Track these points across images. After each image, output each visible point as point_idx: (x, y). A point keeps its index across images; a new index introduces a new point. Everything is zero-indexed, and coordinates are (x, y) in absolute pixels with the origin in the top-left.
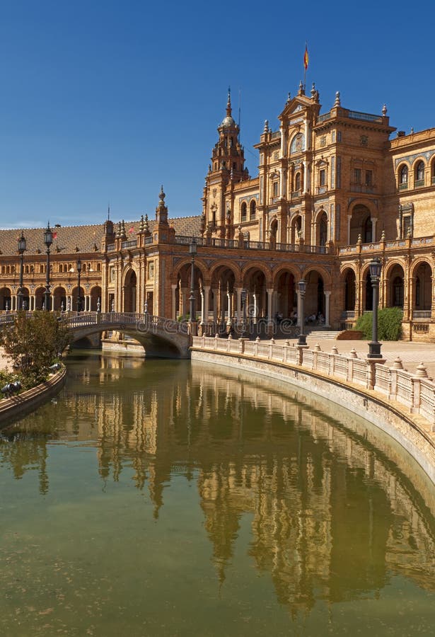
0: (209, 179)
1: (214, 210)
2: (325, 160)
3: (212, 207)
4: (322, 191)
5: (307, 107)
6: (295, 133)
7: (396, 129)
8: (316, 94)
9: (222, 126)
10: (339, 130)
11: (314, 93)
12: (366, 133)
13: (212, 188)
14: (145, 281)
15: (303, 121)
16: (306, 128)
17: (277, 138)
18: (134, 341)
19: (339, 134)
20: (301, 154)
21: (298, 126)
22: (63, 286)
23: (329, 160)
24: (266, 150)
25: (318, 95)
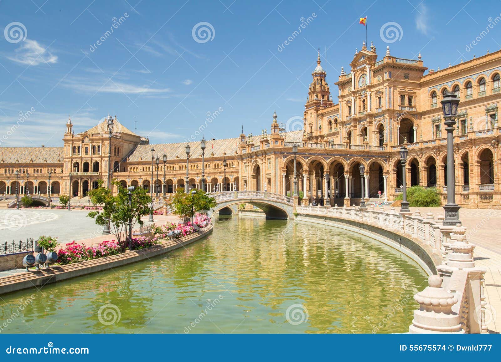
0: (307, 106)
1: (311, 126)
2: (381, 90)
3: (310, 124)
4: (380, 110)
5: (368, 57)
6: (361, 74)
7: (427, 68)
8: (374, 49)
9: (315, 72)
10: (389, 71)
11: (373, 48)
12: (407, 72)
13: (309, 112)
14: (265, 171)
15: (366, 66)
16: (368, 71)
17: (350, 77)
18: (260, 210)
19: (390, 73)
20: (365, 87)
21: (363, 70)
22: (216, 177)
23: (384, 90)
24: (343, 85)
25: (375, 49)
